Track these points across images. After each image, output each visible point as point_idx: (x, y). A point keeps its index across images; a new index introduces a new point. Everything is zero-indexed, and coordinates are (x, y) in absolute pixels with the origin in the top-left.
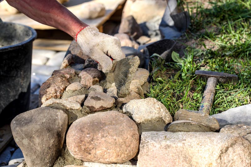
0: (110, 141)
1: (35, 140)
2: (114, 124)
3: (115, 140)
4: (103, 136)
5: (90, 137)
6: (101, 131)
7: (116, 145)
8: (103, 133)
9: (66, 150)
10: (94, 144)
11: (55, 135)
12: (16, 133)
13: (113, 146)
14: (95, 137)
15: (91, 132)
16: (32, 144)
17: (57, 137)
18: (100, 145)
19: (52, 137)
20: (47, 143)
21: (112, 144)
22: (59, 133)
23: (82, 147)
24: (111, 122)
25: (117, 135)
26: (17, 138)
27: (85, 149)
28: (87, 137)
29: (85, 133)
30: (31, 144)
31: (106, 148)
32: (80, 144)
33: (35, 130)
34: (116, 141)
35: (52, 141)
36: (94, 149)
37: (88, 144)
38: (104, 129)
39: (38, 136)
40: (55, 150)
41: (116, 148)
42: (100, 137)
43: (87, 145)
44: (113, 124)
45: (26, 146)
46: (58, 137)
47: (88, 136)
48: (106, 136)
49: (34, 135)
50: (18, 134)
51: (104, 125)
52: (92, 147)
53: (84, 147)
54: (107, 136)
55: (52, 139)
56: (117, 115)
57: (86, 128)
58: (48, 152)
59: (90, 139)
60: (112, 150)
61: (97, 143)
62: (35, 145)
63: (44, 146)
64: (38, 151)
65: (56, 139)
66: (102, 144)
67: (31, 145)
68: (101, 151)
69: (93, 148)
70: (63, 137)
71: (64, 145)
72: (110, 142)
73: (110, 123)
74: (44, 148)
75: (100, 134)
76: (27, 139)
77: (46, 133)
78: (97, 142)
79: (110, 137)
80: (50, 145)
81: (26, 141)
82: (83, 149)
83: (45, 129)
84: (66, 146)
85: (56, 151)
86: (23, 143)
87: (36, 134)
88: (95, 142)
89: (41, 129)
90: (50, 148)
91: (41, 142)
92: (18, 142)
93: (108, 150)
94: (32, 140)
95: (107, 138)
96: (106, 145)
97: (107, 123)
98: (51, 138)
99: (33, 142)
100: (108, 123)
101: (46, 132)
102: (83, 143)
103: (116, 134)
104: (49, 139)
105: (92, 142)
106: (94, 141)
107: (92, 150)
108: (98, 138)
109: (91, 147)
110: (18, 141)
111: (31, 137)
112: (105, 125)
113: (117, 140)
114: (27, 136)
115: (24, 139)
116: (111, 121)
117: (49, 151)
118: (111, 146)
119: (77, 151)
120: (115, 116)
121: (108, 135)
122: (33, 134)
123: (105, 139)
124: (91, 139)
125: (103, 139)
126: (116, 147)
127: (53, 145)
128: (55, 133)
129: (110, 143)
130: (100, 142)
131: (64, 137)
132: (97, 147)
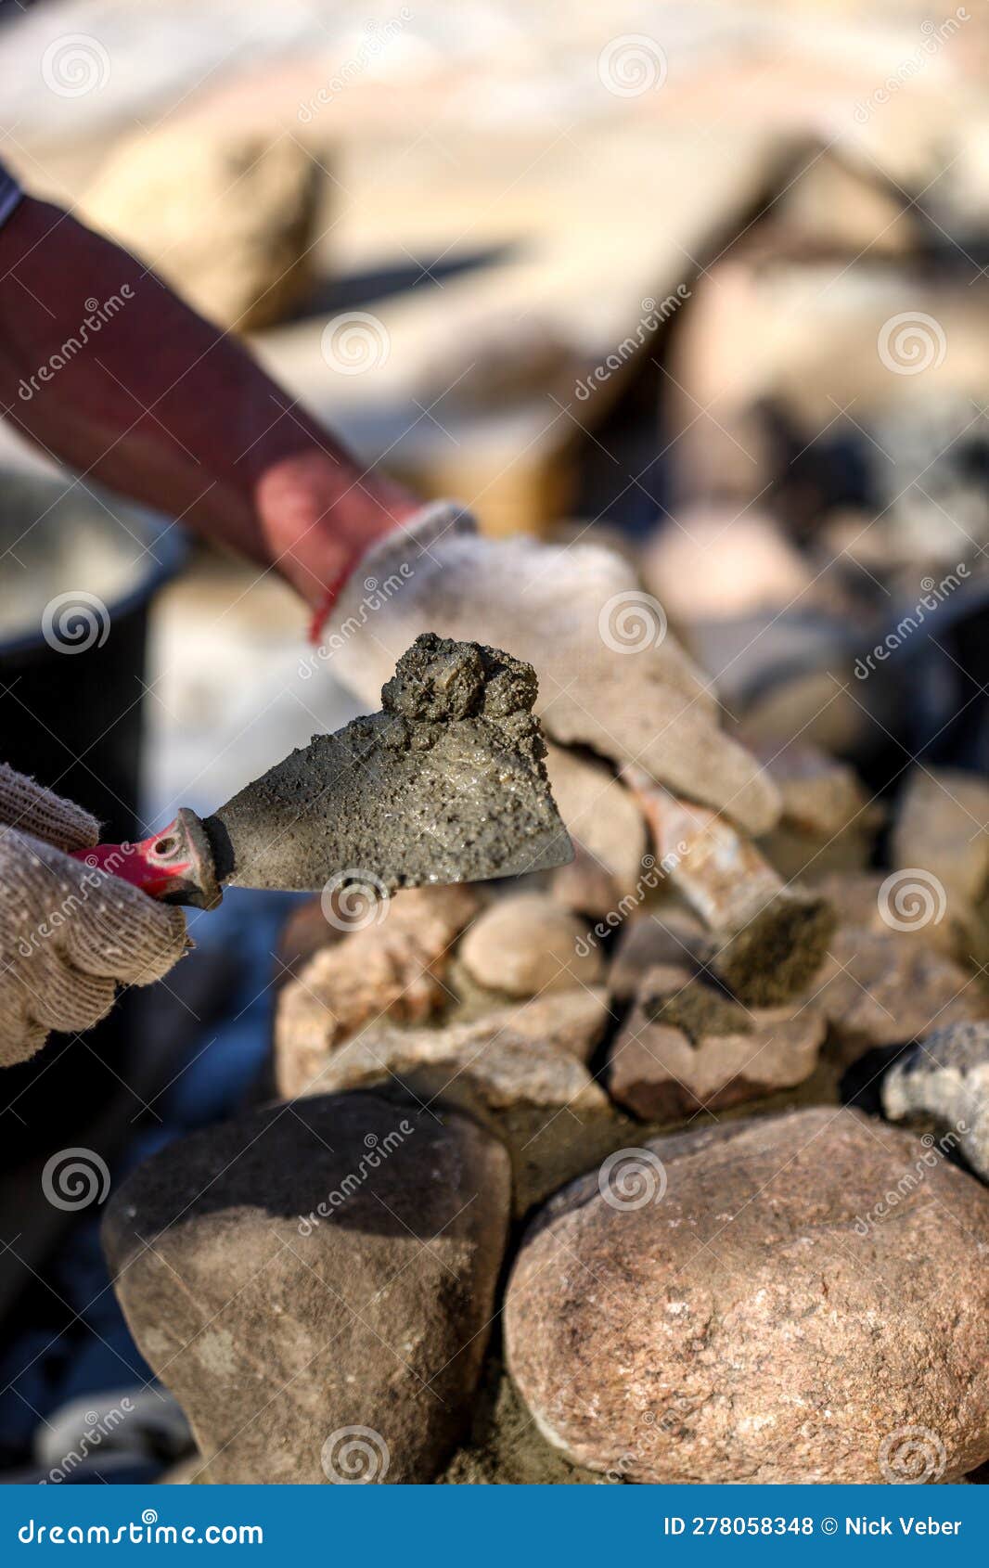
0: (837, 1344)
1: (285, 1343)
2: (851, 1217)
3: (875, 1334)
4: (783, 1312)
5: (691, 1315)
6: (764, 1274)
7: (884, 1374)
8: (782, 1289)
9: (504, 1400)
10: (720, 1369)
11: (430, 1301)
12: (150, 1289)
13: (859, 1381)
14: (728, 1320)
15: (697, 1279)
16: (263, 1369)
17: (441, 1313)
18: (766, 1373)
19: (405, 1315)
20: (369, 1359)
21: (854, 1362)
22: (454, 1286)
23: (636, 1388)
24: (832, 1204)
25: (887, 1301)
26: (152, 1323)
27: (652, 1403)
28: (670, 1317)
29: (651, 1288)
30: (255, 1370)
31: (810, 1394)
32: (622, 1371)
33: (283, 1270)
34: (880, 1345)
35: (409, 1347)
36: (723, 1400)
37: (679, 1368)
38: (786, 1253)
39: (304, 1315)
40: (430, 1409)
41: (882, 1395)
42: (765, 1315)
43: (671, 1371)
44: (845, 1214)
45: (219, 1380)
46: (449, 1316)
47: (675, 1307)
48: (804, 1305)
49: (278, 1309)
50: (164, 1302)
51: (782, 1225)
52: (707, 1389)
53: (649, 1387)
54: (813, 1308)
55: (409, 1333)
56: (864, 1144)
57: (655, 1248)
58: (384, 1421)
59: (689, 1333)
60: (849, 1407)
61: (745, 1357)
62: (284, 1375)
63: (351, 1379)
64: (310, 1415)
65: (438, 1331)
66: (782, 1366)
67: (260, 1376)
68: (771, 1419)
69: (711, 1397)
70: (481, 1308)
71: (485, 1367)
72: (835, 1352)
73: (824, 1206)
74: (351, 1395)
75: (761, 1297)
76: (227, 1336)
77: (366, 1291)
78: (743, 1349)
79: (834, 1314)
80: (396, 1376)
81: (219, 1350)
82: (643, 1405)
83: (358, 1257)
84: (503, 1372)
85: (436, 1412)
86: (203, 1362)
87: (292, 1299)
88: (729, 1354)
89: (329, 1265)
90: (394, 1395)
91: (329, 1356)
92: (165, 1354)
93: (821, 1407)
94: (263, 1341)
95: (813, 1322)
96: (812, 1372)
97: (803, 1208)
98: (400, 1324)
99: (272, 1352)
100: (813, 1209)
101: (368, 1285)
102: (641, 1357)
103: (881, 1295)
104: (384, 1329)
105: (708, 1356)
106: (718, 1341)
107: (707, 1410)
108: (750, 1325)
109: (700, 1391)
110: (165, 1346)
111: (257, 1321)
112: (792, 1226)
113: (889, 1336)
114: (226, 1317)
115: (210, 1336)
116: (833, 1198)
117: (388, 1415)
118: (847, 1383)
119: (593, 1414)
120: (849, 1152)
121: (820, 1298)
122: (275, 1299)
123: (800, 1333)
124: (698, 1328)
125: (789, 1330)
126: (885, 1385)
127: (414, 1370)
128: (426, 1286)
129: (839, 1358)
130: (764, 1349)
131: (487, 1314)
132: (740, 1388)
